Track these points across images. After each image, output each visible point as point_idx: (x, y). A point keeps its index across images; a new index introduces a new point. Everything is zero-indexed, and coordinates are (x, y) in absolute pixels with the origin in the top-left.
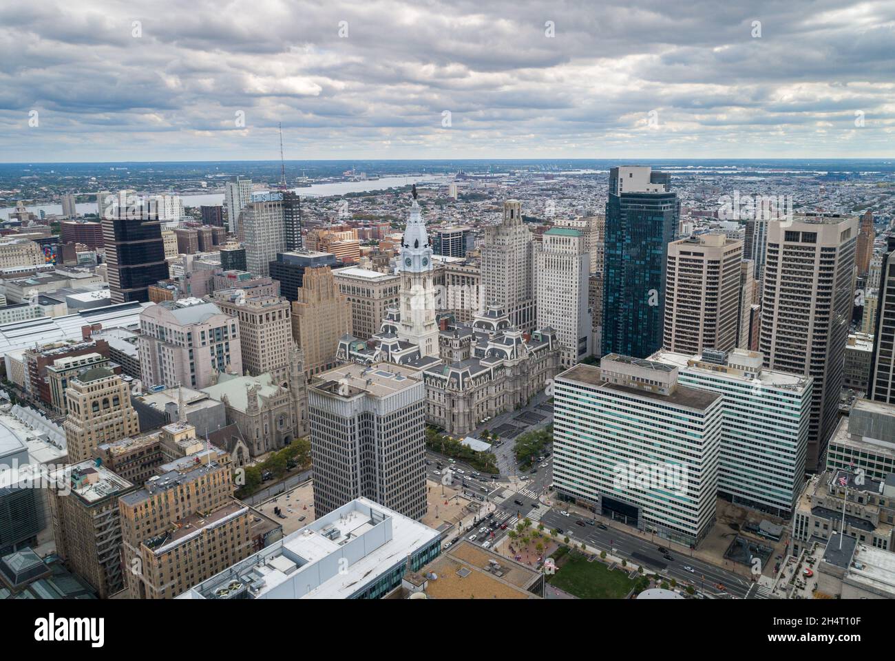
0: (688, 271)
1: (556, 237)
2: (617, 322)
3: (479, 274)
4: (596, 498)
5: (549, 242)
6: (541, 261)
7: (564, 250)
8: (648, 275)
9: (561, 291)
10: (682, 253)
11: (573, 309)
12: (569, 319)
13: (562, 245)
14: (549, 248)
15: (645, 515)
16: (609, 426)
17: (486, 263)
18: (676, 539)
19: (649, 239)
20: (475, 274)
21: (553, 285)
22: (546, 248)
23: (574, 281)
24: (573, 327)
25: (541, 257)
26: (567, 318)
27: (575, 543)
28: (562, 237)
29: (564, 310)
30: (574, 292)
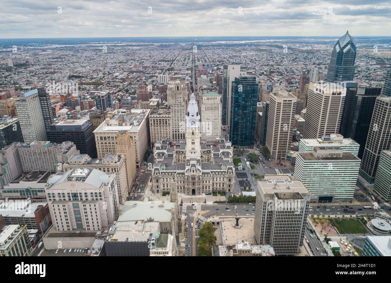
0: (286, 107)
1: (209, 97)
2: (238, 128)
3: (170, 117)
4: (317, 198)
5: (206, 99)
6: (203, 108)
7: (214, 102)
8: (251, 108)
9: (213, 119)
10: (284, 101)
11: (219, 126)
12: (217, 130)
13: (212, 100)
14: (206, 102)
15: (335, 198)
16: (325, 173)
17: (174, 112)
18: (345, 201)
19: (252, 95)
20: (167, 117)
21: (209, 117)
22: (205, 102)
23: (219, 114)
24: (219, 133)
25: (203, 106)
26: (216, 130)
27: (333, 216)
28: (212, 97)
29: (215, 127)
30: (219, 119)
